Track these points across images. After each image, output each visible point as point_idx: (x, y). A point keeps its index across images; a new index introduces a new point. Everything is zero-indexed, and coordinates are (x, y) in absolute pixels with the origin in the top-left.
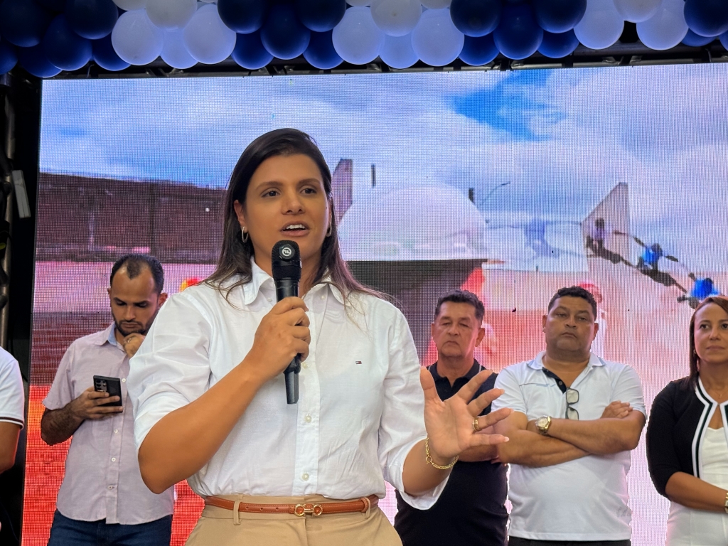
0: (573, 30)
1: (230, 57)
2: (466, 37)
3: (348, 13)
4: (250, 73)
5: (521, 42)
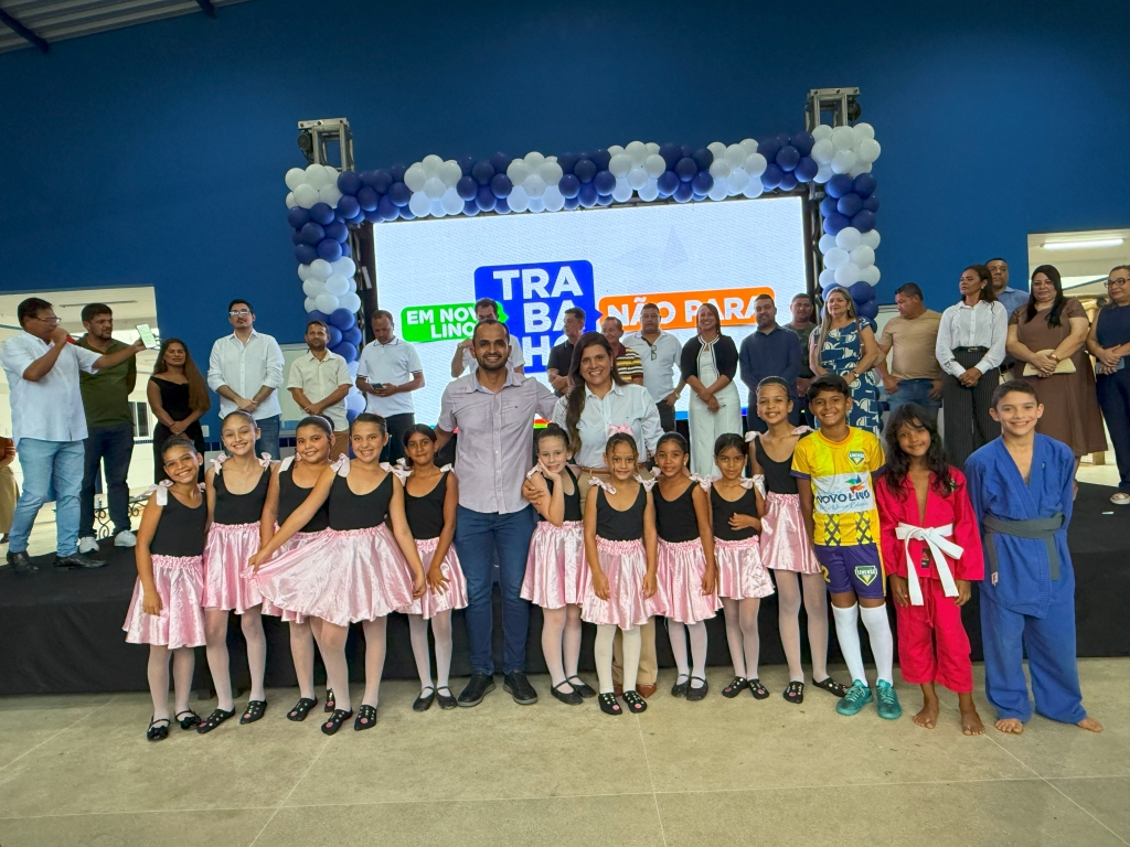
0: (611, 193)
1: (462, 210)
2: (566, 198)
4: (470, 216)
5: (589, 200)
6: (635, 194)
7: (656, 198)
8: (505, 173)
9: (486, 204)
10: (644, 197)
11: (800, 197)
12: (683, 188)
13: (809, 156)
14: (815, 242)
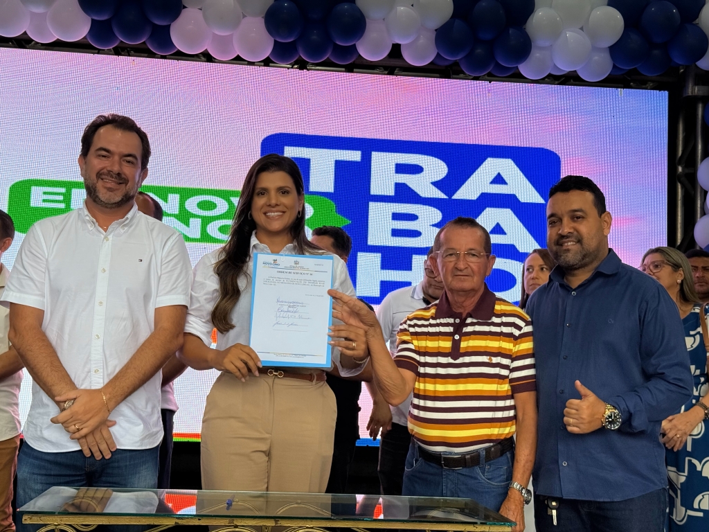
0: (355, 44)
1: (85, 38)
2: (275, 41)
3: (185, 13)
4: (99, 52)
5: (315, 51)
6: (396, 50)
7: (431, 63)
9: (132, 32)
10: (410, 59)
11: (667, 93)
12: (479, 51)
13: (697, 21)
14: (683, 169)
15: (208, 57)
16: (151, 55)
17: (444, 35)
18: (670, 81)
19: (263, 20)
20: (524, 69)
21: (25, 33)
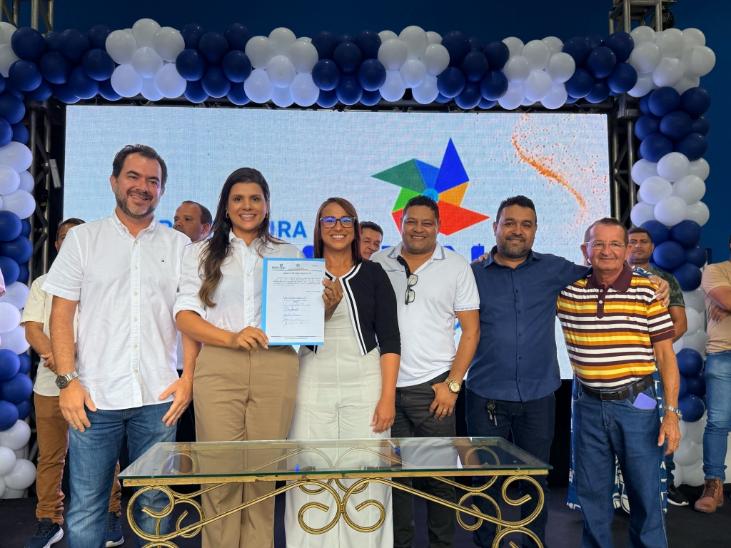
0: (379, 90)
1: (183, 95)
2: (321, 90)
3: (253, 73)
4: (195, 105)
5: (351, 95)
6: (408, 95)
7: (434, 102)
8: (243, 50)
9: (216, 88)
10: (419, 99)
11: (606, 115)
12: (469, 90)
13: (627, 62)
14: (618, 171)
15: (272, 106)
16: (232, 106)
17: (444, 81)
18: (608, 108)
19: (310, 76)
20: (502, 102)
21: (140, 94)
